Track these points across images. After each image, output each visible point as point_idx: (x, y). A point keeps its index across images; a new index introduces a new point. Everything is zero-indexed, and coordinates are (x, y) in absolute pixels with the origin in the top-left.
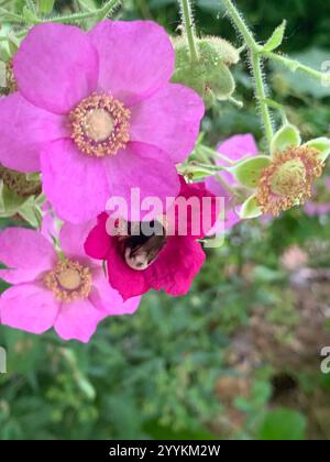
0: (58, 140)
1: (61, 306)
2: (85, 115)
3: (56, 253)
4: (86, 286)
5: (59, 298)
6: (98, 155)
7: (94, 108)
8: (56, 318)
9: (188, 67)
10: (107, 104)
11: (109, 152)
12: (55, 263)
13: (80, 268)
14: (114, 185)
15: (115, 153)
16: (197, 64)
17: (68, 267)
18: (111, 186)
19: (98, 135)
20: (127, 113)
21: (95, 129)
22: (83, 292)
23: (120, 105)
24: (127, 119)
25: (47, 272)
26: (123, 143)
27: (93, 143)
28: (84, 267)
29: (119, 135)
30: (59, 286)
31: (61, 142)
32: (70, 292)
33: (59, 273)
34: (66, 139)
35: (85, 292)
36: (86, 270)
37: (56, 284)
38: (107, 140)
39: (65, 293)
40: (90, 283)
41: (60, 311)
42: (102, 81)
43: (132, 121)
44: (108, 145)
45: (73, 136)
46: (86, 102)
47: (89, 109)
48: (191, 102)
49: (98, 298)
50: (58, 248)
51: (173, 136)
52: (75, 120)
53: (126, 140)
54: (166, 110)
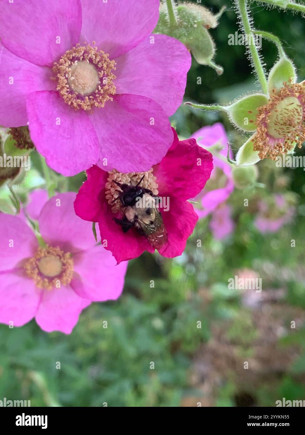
0: (43, 92)
1: (42, 296)
2: (70, 66)
3: (35, 238)
4: (68, 272)
5: (40, 286)
6: (85, 108)
7: (78, 59)
8: (38, 308)
9: (166, 31)
10: (92, 55)
11: (96, 104)
12: (35, 250)
13: (61, 253)
14: (103, 139)
15: (103, 106)
16: (177, 27)
17: (49, 253)
18: (100, 140)
19: (83, 89)
20: (113, 63)
21: (81, 81)
22: (65, 278)
23: (106, 56)
24: (113, 71)
25: (27, 260)
26: (111, 95)
27: (79, 97)
28: (65, 252)
29: (106, 87)
30: (40, 274)
31: (45, 95)
32: (51, 280)
33: (39, 260)
34: (51, 92)
35: (68, 278)
36: (68, 255)
37: (36, 271)
38: (93, 94)
39: (46, 280)
40: (72, 269)
41: (41, 300)
42: (85, 31)
43: (118, 73)
44: (95, 98)
45: (58, 88)
46: (70, 54)
47: (73, 60)
48: (178, 53)
49: (81, 284)
50: (38, 234)
51: (161, 88)
52: (59, 71)
53: (114, 92)
54: (152, 60)
